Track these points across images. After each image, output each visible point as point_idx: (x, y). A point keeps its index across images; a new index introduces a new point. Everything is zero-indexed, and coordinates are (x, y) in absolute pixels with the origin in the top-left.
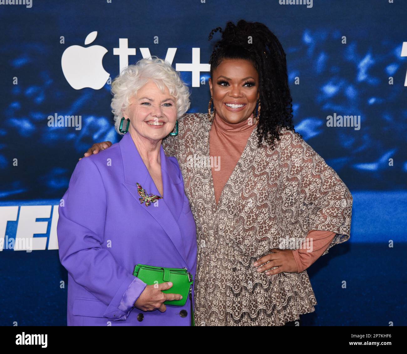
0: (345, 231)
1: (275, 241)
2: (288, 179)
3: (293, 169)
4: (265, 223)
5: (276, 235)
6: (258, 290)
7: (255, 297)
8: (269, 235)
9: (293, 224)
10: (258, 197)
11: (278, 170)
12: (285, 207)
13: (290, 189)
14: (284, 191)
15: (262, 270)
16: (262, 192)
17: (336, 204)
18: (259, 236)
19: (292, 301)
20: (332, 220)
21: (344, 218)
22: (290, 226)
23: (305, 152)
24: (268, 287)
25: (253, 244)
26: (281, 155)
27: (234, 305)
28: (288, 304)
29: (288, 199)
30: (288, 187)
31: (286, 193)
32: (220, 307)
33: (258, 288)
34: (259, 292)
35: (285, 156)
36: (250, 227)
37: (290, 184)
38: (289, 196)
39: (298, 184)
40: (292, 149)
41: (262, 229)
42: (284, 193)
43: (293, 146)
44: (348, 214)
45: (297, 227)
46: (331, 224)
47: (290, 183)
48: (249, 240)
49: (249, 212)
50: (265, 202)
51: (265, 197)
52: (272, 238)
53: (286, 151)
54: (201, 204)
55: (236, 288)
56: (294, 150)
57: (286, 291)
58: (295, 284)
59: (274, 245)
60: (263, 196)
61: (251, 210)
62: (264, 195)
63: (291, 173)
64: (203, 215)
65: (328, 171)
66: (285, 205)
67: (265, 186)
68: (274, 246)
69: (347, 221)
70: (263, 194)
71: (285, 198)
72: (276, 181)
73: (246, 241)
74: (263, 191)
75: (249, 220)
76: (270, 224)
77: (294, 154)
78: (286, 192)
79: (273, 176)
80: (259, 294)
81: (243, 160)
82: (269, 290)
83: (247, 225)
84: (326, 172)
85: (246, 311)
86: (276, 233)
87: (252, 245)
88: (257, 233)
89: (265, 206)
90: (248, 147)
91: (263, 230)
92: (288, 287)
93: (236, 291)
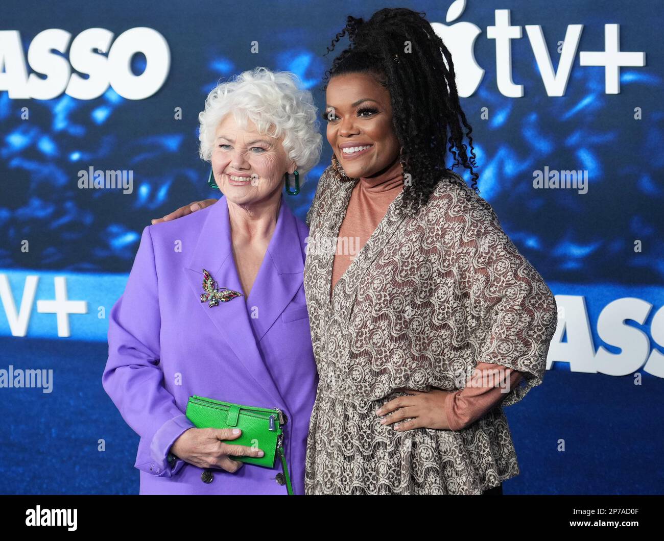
0: (527, 366)
1: (398, 375)
2: (441, 275)
3: (447, 257)
4: (384, 345)
5: (399, 366)
6: (380, 453)
7: (376, 464)
8: (389, 366)
9: (456, 349)
10: (375, 302)
11: (417, 258)
12: (438, 319)
13: (444, 291)
14: (436, 294)
15: (387, 422)
16: (381, 295)
17: (506, 319)
18: (375, 366)
19: (432, 476)
20: (499, 346)
21: (527, 344)
22: (452, 352)
23: (466, 228)
24: (393, 449)
25: (367, 378)
26: (429, 233)
27: (344, 474)
28: (425, 480)
29: (443, 307)
30: (441, 288)
31: (438, 297)
32: (325, 476)
33: (381, 451)
34: (382, 456)
35: (434, 235)
36: (362, 350)
37: (444, 282)
38: (443, 302)
39: (454, 283)
40: (445, 223)
41: (381, 354)
42: (436, 296)
43: (448, 218)
44: (535, 336)
45: (467, 354)
46: (499, 353)
47: (444, 280)
48: (359, 371)
49: (360, 326)
50: (384, 310)
51: (384, 303)
52: (394, 371)
53: (436, 227)
54: (313, 309)
55: (348, 448)
56: (449, 225)
57: (423, 459)
58: (449, 448)
59: (396, 382)
60: (382, 301)
61: (364, 322)
62: (383, 299)
63: (445, 264)
64: (315, 327)
65: (503, 262)
66: (439, 317)
67: (386, 284)
68: (396, 384)
69: (532, 349)
70: (381, 297)
71: (437, 306)
72: (412, 277)
73: (354, 373)
74: (382, 293)
75: (359, 338)
76: (392, 347)
77: (449, 232)
78: (439, 295)
79: (406, 268)
80: (382, 460)
81: (373, 240)
82: (396, 454)
83: (357, 347)
84: (500, 264)
85: (358, 485)
86: (400, 363)
87: (365, 381)
88: (373, 361)
89: (384, 317)
90: (385, 219)
91: (383, 356)
92: (428, 453)
93: (348, 452)
